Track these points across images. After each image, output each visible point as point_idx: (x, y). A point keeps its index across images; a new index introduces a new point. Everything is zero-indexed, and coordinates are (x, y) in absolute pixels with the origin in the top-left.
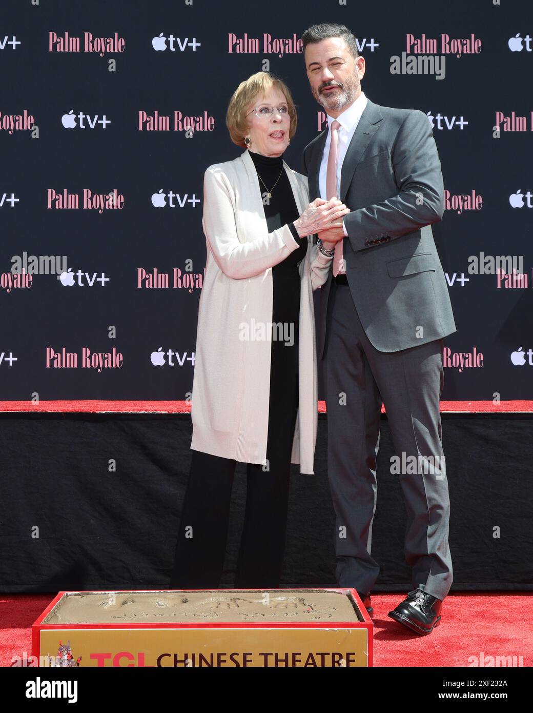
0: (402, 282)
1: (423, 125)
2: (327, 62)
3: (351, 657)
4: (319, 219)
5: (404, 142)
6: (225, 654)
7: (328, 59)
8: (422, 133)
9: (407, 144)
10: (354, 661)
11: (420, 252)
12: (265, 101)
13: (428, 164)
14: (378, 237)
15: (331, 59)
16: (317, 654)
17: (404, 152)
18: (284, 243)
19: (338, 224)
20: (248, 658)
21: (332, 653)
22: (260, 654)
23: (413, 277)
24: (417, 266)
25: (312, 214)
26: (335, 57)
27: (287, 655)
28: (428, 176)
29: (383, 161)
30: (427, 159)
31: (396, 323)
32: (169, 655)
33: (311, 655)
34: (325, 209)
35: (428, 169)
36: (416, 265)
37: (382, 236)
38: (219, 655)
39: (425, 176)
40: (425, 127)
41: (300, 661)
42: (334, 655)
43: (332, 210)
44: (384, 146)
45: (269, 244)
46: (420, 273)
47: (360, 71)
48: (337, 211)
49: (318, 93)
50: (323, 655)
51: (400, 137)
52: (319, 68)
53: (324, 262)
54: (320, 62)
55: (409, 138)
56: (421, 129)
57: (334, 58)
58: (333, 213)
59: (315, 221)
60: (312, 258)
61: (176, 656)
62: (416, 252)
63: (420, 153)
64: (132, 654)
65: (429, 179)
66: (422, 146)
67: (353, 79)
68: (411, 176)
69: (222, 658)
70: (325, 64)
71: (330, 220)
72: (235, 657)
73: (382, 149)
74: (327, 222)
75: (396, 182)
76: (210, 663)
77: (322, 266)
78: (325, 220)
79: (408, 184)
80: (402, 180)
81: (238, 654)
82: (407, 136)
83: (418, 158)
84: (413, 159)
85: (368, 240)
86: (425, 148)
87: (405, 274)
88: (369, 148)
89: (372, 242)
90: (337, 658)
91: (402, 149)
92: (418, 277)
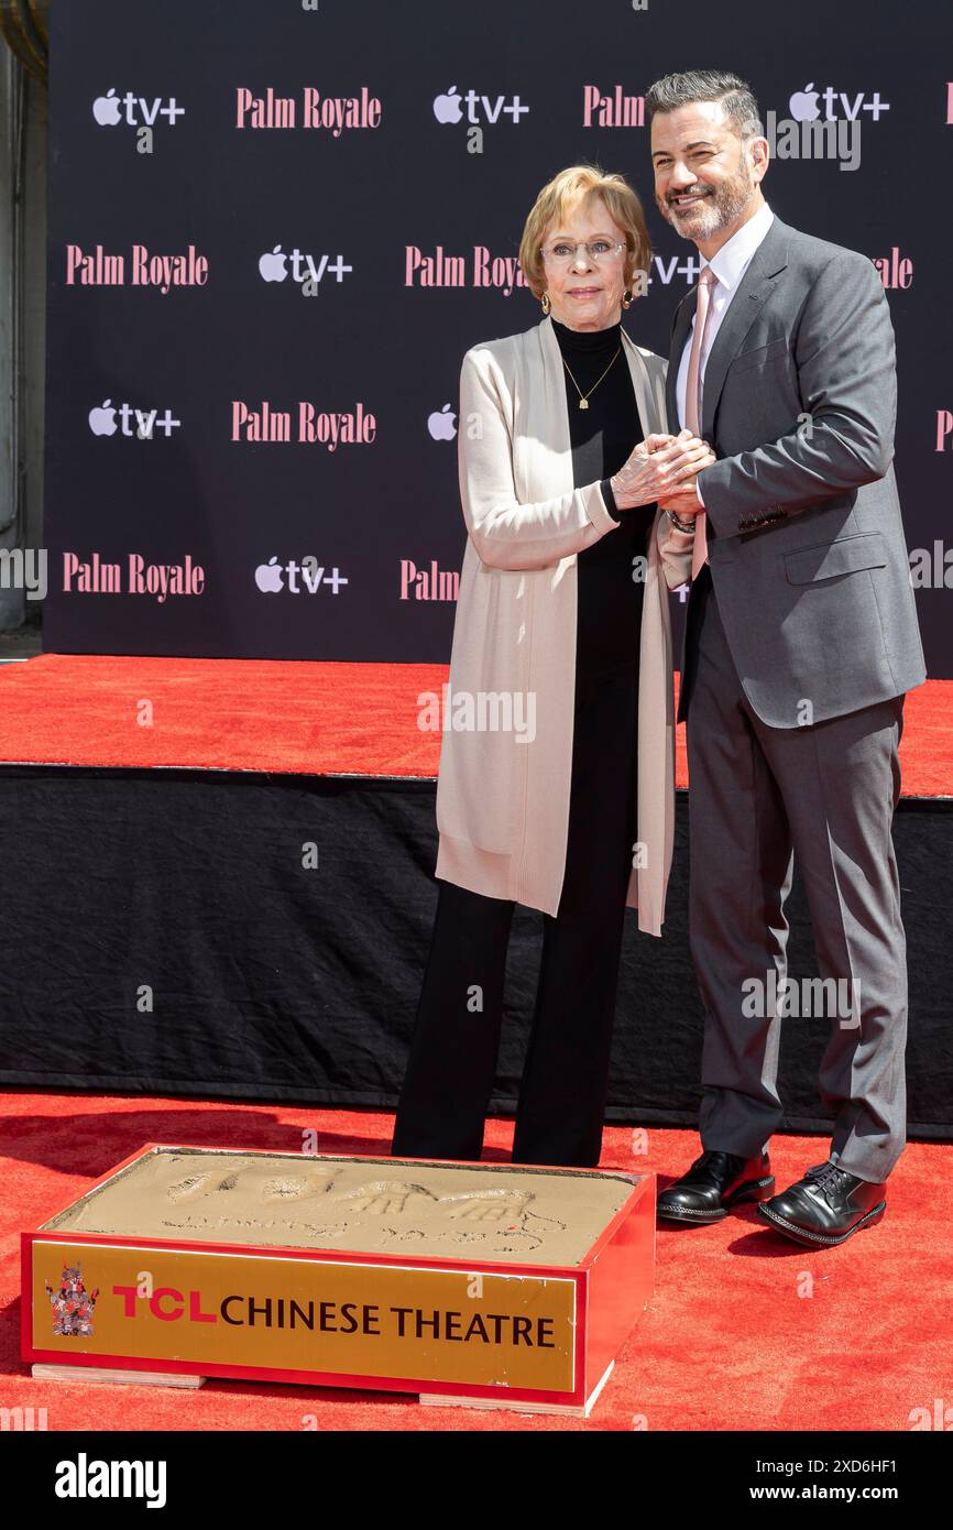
0: (809, 594)
1: (860, 282)
2: (684, 151)
3: (546, 1326)
4: (653, 480)
5: (814, 319)
6: (333, 1305)
7: (685, 146)
8: (857, 299)
9: (822, 324)
10: (550, 1333)
11: (851, 532)
12: (563, 233)
13: (860, 368)
14: (762, 514)
15: (691, 147)
16: (489, 1317)
17: (815, 340)
18: (588, 517)
19: (688, 486)
20: (372, 1313)
21: (515, 1318)
22: (392, 1310)
23: (836, 582)
24: (842, 561)
25: (642, 469)
26: (698, 141)
27: (436, 1314)
28: (859, 393)
29: (774, 360)
30: (861, 355)
31: (799, 672)
32: (241, 1299)
33: (477, 1317)
34: (664, 461)
35: (860, 377)
36: (842, 559)
37: (771, 511)
38: (323, 1306)
39: (853, 393)
40: (863, 286)
41: (458, 1326)
42: (516, 1320)
43: (677, 461)
44: (778, 326)
45: (562, 515)
46: (848, 575)
47: (758, 166)
48: (687, 462)
49: (666, 204)
50: (498, 1319)
51: (807, 311)
52: (670, 160)
53: (680, 543)
54: (671, 151)
55: (826, 310)
56: (855, 290)
57: (697, 144)
58: (678, 467)
59: (647, 483)
60: (660, 537)
61: (252, 1301)
62: (842, 532)
63: (847, 345)
64: (180, 1292)
65: (859, 400)
66: (852, 330)
67: (739, 183)
68: (825, 393)
69: (329, 1311)
70: (679, 156)
71: (674, 480)
72: (349, 1310)
73: (776, 333)
74: (669, 485)
75: (800, 399)
76: (308, 1318)
77: (678, 550)
78: (664, 482)
79: (820, 408)
80: (810, 399)
81: (354, 1307)
82: (821, 309)
83: (844, 355)
84: (832, 358)
85: (742, 518)
86: (859, 331)
87: (818, 577)
88: (753, 330)
89: (751, 523)
90: (522, 1326)
91: (812, 333)
92: (845, 582)
